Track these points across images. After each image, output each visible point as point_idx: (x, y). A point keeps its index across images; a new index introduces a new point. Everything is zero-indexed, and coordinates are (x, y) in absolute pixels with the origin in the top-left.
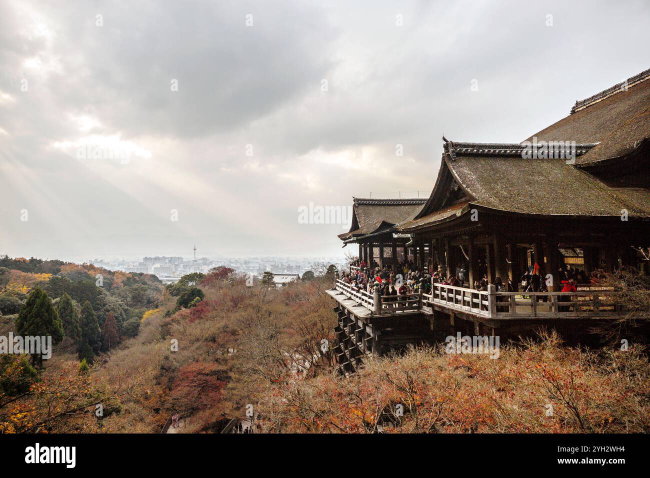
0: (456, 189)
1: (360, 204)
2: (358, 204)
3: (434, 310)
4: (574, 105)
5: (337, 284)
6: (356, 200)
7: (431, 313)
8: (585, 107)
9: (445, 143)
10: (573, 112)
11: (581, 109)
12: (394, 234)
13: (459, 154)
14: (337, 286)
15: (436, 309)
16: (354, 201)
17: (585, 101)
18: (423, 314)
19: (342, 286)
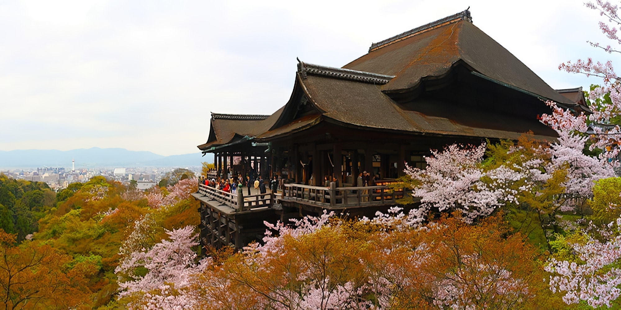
0: (305, 103)
1: (216, 118)
2: (215, 118)
3: (283, 206)
4: (371, 46)
5: (200, 188)
6: (213, 115)
7: (281, 208)
8: (377, 48)
9: (298, 62)
10: (370, 51)
11: (375, 49)
12: (253, 143)
13: (309, 74)
14: (200, 189)
15: (286, 205)
16: (212, 115)
17: (378, 43)
18: (274, 210)
19: (205, 189)
